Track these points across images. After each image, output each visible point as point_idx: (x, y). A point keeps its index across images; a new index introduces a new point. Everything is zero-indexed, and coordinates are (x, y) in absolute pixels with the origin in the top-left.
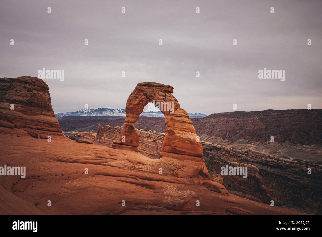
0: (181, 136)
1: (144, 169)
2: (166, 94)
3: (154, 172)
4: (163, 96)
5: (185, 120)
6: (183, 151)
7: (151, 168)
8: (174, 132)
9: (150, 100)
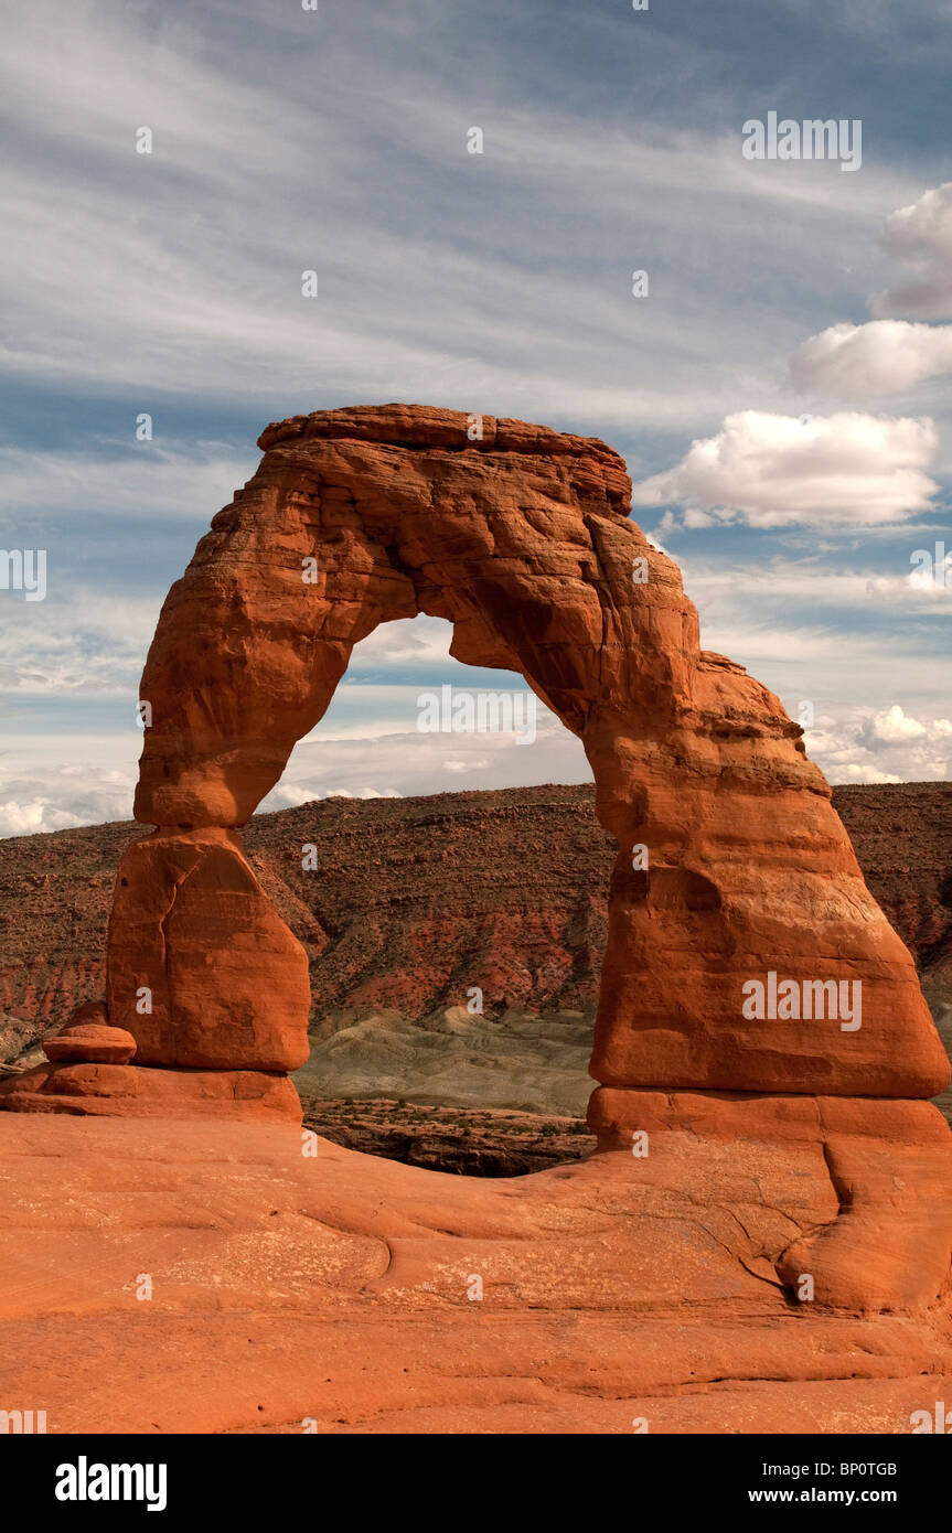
0: (779, 918)
1: (527, 1280)
2: (596, 518)
3: (634, 1297)
4: (572, 539)
5: (785, 767)
6: (809, 1053)
7: (590, 1262)
8: (707, 881)
9: (418, 591)
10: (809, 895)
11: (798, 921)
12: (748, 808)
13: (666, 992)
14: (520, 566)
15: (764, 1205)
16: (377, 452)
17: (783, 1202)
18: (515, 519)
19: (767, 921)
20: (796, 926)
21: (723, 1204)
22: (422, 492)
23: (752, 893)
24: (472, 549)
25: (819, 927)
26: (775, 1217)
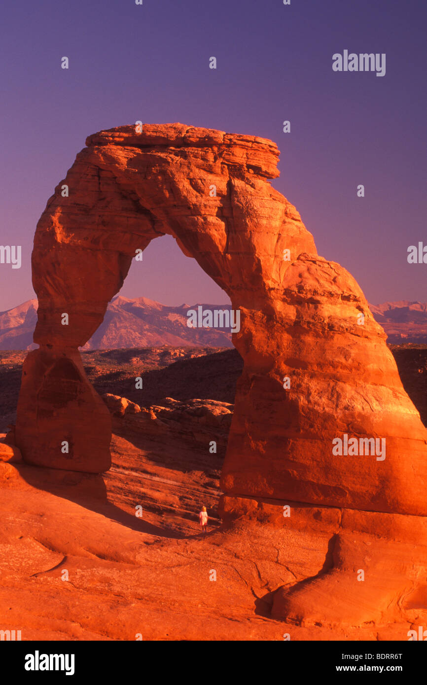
5: (336, 320)
6: (332, 484)
10: (335, 396)
11: (327, 410)
12: (310, 344)
15: (277, 563)
16: (122, 152)
17: (290, 562)
18: (184, 185)
19: (309, 409)
20: (325, 412)
21: (253, 560)
25: (338, 413)
26: (282, 570)
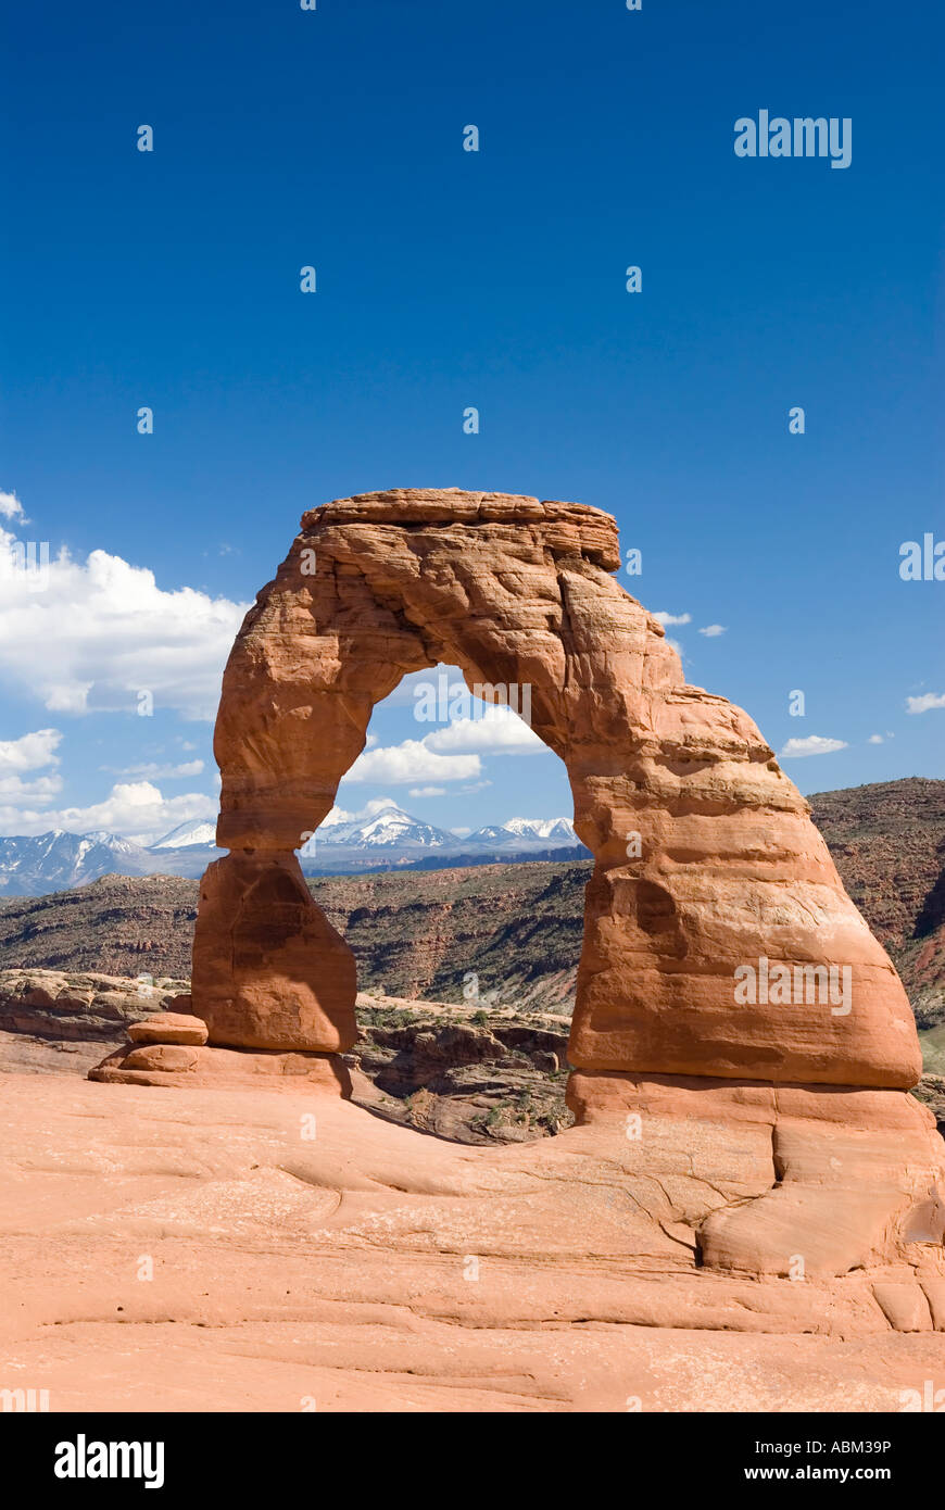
0: (728, 923)
1: (446, 1229)
2: (570, 576)
3: (538, 1248)
4: (542, 596)
5: (745, 786)
6: (760, 1043)
7: (509, 1218)
8: (663, 889)
9: (426, 646)
10: (757, 904)
11: (746, 925)
12: (706, 826)
13: (626, 989)
14: (491, 623)
15: (693, 1177)
16: (376, 533)
17: (713, 1175)
18: (490, 585)
19: (716, 926)
20: (743, 930)
21: (652, 1175)
22: (412, 564)
23: (703, 901)
24: (453, 610)
25: (765, 931)
26: (702, 1188)
